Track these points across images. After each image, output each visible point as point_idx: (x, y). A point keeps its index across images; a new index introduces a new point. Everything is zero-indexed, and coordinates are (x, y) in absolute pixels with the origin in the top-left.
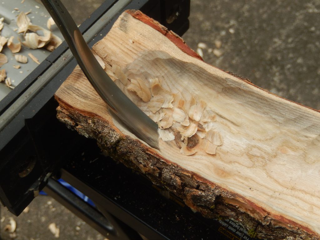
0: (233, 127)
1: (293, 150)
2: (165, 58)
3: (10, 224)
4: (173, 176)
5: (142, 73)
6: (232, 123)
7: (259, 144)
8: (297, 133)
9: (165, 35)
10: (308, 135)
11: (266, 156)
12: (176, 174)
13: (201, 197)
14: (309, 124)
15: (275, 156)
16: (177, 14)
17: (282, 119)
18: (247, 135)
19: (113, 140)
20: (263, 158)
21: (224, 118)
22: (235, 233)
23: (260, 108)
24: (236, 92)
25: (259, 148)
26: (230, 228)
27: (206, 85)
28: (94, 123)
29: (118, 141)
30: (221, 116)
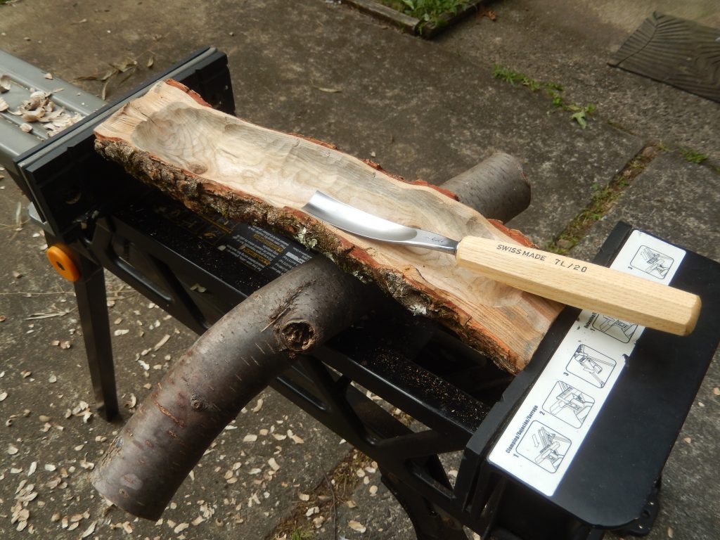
0: (234, 159)
1: (274, 169)
2: (184, 108)
3: (131, 401)
4: (168, 173)
5: (168, 121)
6: (234, 156)
7: (251, 169)
8: (276, 154)
9: (187, 92)
10: (283, 154)
11: (255, 176)
12: (170, 171)
13: (187, 185)
14: (282, 145)
15: (262, 176)
16: (220, 103)
17: (265, 144)
18: (244, 163)
19: (129, 153)
20: (253, 178)
21: (229, 153)
22: (251, 266)
23: (251, 139)
24: (234, 129)
25: (251, 172)
26: (248, 262)
27: (215, 127)
28: (117, 144)
29: (133, 154)
30: (226, 152)
